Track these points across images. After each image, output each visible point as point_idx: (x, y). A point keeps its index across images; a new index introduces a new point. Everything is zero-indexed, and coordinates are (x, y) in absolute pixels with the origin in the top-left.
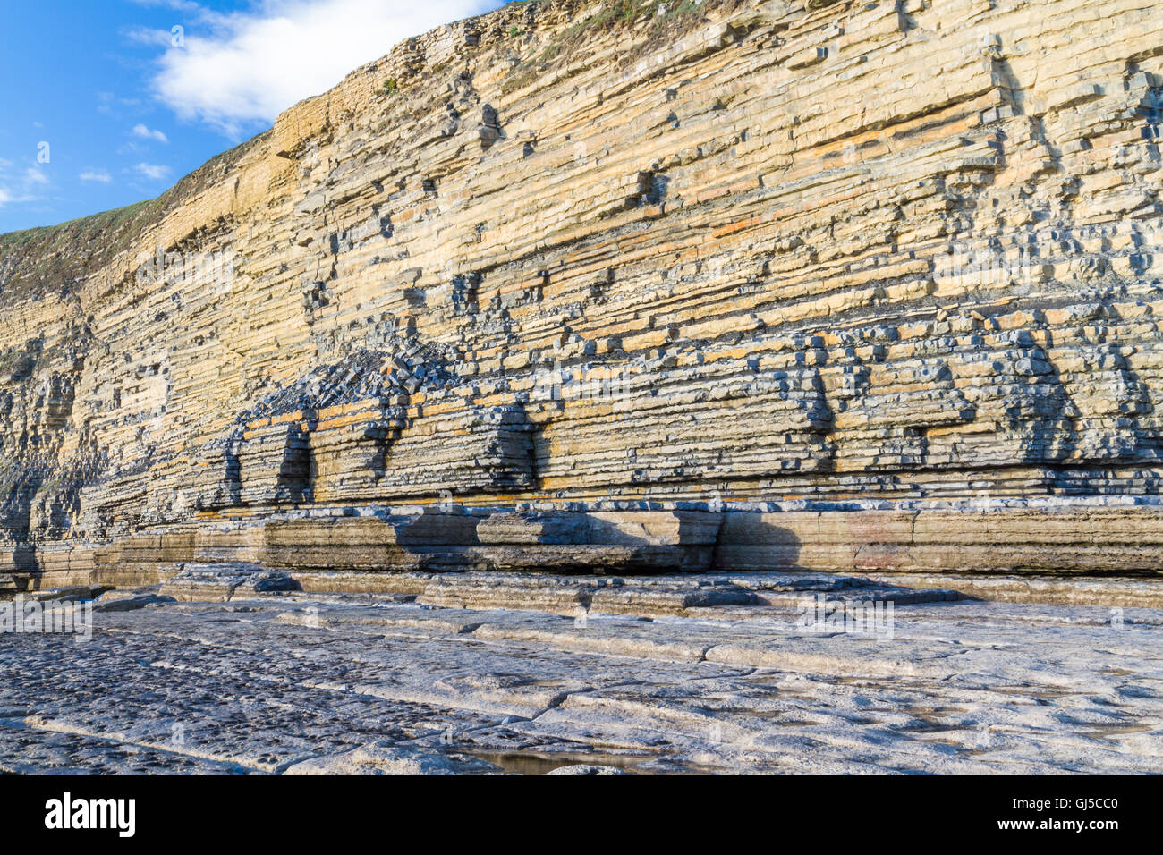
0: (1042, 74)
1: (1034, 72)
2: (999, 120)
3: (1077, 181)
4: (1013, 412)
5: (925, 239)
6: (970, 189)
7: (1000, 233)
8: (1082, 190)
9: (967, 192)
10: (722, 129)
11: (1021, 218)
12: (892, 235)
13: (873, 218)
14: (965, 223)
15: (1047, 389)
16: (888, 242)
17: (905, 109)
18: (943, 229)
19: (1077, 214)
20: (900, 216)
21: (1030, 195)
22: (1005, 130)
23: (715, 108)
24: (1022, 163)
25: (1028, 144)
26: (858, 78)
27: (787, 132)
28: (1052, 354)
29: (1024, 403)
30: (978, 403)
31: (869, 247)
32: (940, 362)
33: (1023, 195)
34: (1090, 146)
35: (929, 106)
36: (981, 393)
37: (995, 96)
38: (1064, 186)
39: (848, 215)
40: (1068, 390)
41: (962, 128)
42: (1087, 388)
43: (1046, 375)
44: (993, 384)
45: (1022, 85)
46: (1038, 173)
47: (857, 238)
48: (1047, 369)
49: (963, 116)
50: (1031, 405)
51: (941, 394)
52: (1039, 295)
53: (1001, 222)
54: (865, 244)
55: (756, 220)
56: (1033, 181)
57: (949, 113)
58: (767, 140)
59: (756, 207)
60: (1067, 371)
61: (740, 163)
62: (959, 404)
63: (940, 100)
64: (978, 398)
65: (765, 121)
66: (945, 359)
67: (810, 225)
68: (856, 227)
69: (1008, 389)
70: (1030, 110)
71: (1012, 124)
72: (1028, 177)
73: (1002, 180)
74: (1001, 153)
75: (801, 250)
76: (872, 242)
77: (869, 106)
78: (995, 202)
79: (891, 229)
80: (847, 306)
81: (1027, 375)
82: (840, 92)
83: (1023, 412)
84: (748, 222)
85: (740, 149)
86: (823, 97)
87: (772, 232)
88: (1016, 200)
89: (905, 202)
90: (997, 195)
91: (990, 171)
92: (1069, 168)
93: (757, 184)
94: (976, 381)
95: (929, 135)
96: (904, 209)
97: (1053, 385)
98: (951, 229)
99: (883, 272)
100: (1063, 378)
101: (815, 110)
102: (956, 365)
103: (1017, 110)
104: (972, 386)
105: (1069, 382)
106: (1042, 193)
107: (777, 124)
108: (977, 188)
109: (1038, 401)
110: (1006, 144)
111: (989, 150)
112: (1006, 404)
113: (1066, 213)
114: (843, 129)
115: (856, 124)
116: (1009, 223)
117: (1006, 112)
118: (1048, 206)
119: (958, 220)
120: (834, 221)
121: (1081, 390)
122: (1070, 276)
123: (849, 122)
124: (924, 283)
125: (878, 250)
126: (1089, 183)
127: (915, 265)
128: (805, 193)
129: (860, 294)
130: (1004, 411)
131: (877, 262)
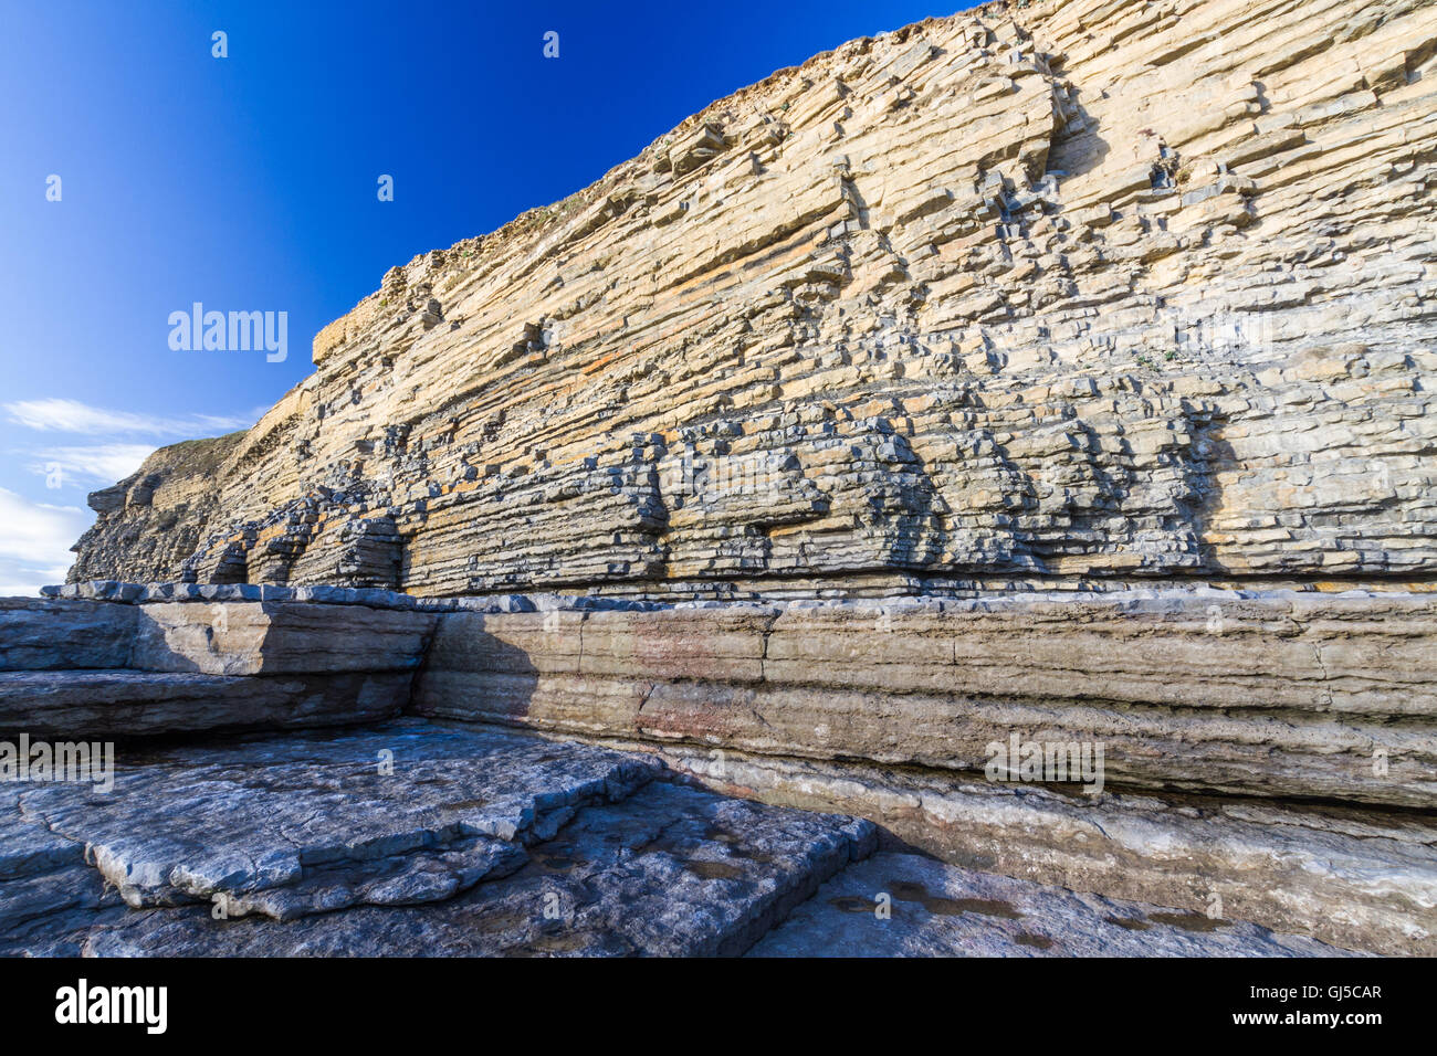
0: (890, 188)
1: (882, 188)
2: (847, 235)
3: (923, 288)
4: (876, 501)
5: (772, 348)
6: (817, 300)
7: (846, 340)
8: (929, 298)
9: (814, 304)
10: (598, 282)
11: (868, 323)
12: (739, 348)
13: (724, 334)
14: (811, 332)
15: (912, 479)
16: (734, 356)
17: (755, 235)
18: (790, 336)
19: (922, 323)
20: (747, 328)
21: (876, 304)
22: (851, 245)
23: (594, 269)
24: (867, 275)
25: (876, 254)
26: (714, 218)
27: (649, 276)
28: (914, 442)
29: (889, 492)
30: (833, 493)
31: (717, 362)
32: (787, 452)
33: (869, 302)
34: (938, 252)
35: (779, 228)
36: (837, 480)
37: (844, 209)
38: (912, 290)
39: (699, 337)
40: (935, 482)
41: (810, 248)
42: (960, 478)
43: (911, 463)
44: (851, 471)
45: (868, 204)
46: (886, 279)
47: (705, 356)
48: (912, 458)
49: (811, 237)
50: (897, 495)
51: (789, 482)
52: (893, 389)
53: (848, 330)
54: (713, 359)
55: (620, 353)
56: (880, 289)
57: (797, 236)
58: (633, 284)
59: (619, 344)
60: (933, 461)
61: (609, 309)
62: (811, 494)
63: (788, 219)
64: (833, 487)
65: (632, 271)
66: (793, 449)
67: (663, 352)
68: (707, 344)
69: (870, 476)
70: (876, 225)
71: (859, 238)
72: (875, 283)
73: (846, 293)
74: (848, 266)
75: (654, 373)
76: (720, 356)
77: (722, 238)
78: (842, 312)
79: (739, 342)
80: (693, 414)
81: (889, 462)
82: (697, 234)
83: (887, 503)
84: (612, 356)
85: (610, 295)
86: (682, 241)
87: (633, 360)
88: (863, 308)
89: (754, 314)
90: (843, 305)
91: (837, 282)
92: (916, 274)
93: (622, 323)
94: (830, 469)
95: (777, 260)
96: (752, 322)
97: (919, 475)
98: (798, 336)
99: (730, 382)
100: (927, 469)
101: (675, 252)
102: (807, 453)
103: (864, 225)
104: (826, 474)
105: (936, 473)
106: (888, 301)
107: (641, 271)
108: (825, 300)
109: (905, 492)
110: (852, 258)
111: (837, 262)
112: (869, 492)
113: (912, 321)
114: (699, 263)
115: (710, 257)
116: (855, 331)
117: (854, 225)
118: (894, 314)
119: (805, 328)
120: (686, 345)
121: (951, 481)
122: (924, 372)
123: (704, 255)
124: (770, 387)
125: (726, 364)
126: (937, 289)
127: (762, 372)
128: (662, 325)
129: (705, 402)
130: (865, 500)
131: (723, 374)
